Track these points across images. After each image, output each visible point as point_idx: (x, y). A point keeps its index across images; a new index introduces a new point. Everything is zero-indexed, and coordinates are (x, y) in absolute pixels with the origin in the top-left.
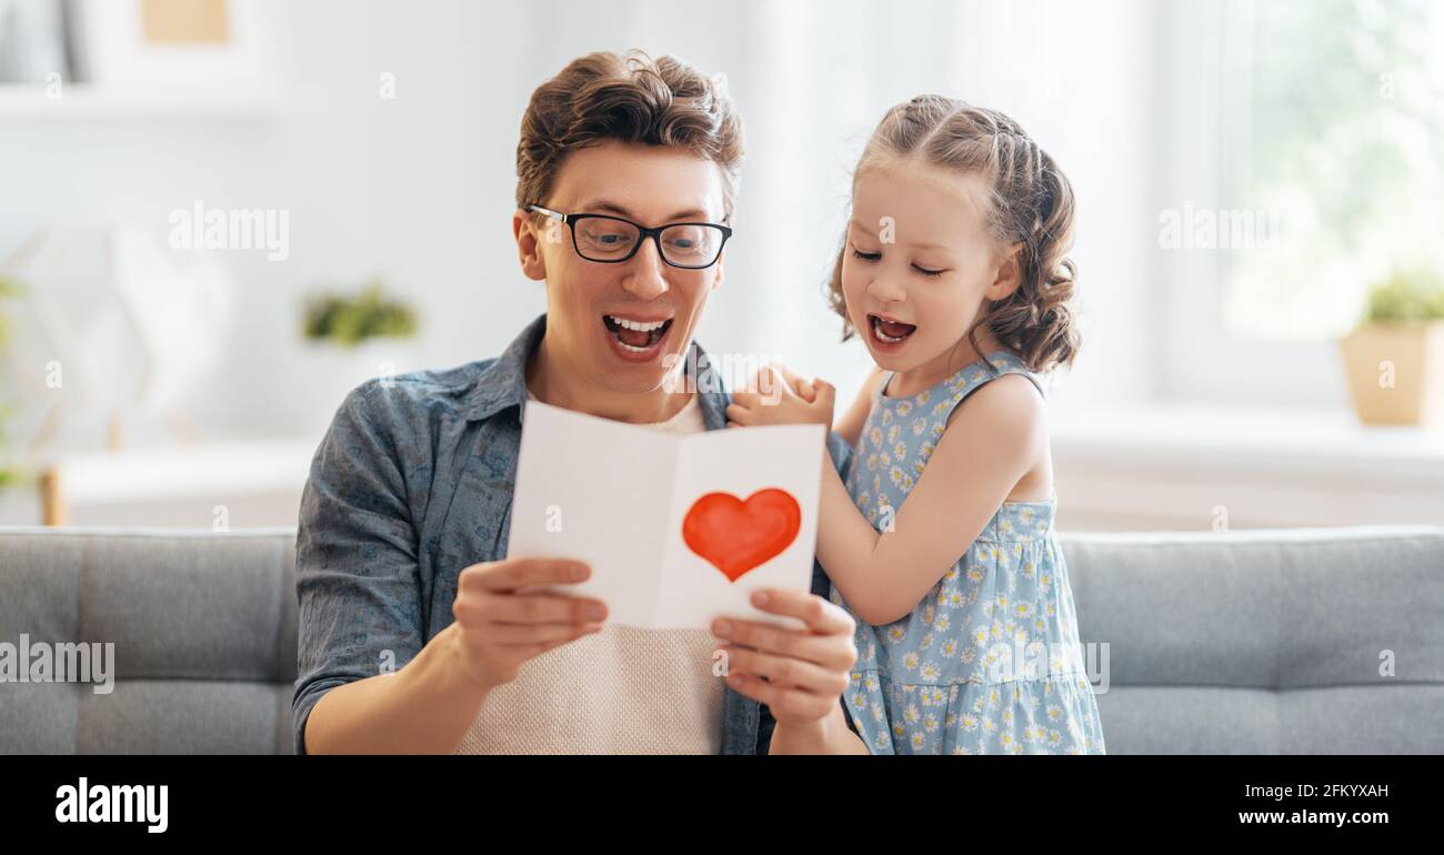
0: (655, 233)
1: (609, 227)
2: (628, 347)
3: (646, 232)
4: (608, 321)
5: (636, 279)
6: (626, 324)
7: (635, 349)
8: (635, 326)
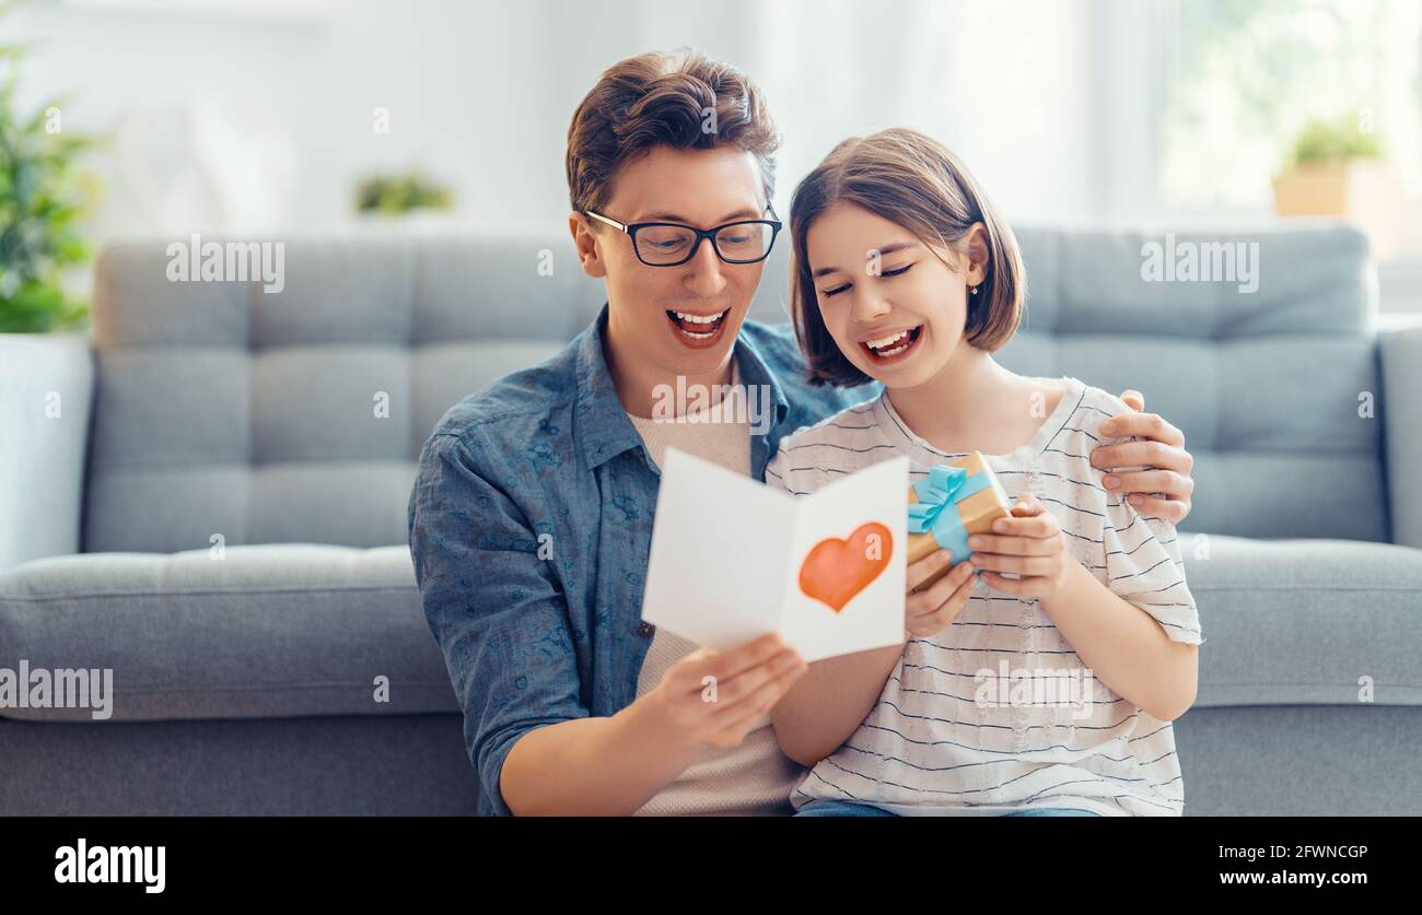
0: (711, 234)
1: (667, 233)
2: (692, 335)
3: (703, 234)
4: (672, 315)
5: (696, 280)
6: (689, 318)
7: (699, 336)
8: (697, 320)
